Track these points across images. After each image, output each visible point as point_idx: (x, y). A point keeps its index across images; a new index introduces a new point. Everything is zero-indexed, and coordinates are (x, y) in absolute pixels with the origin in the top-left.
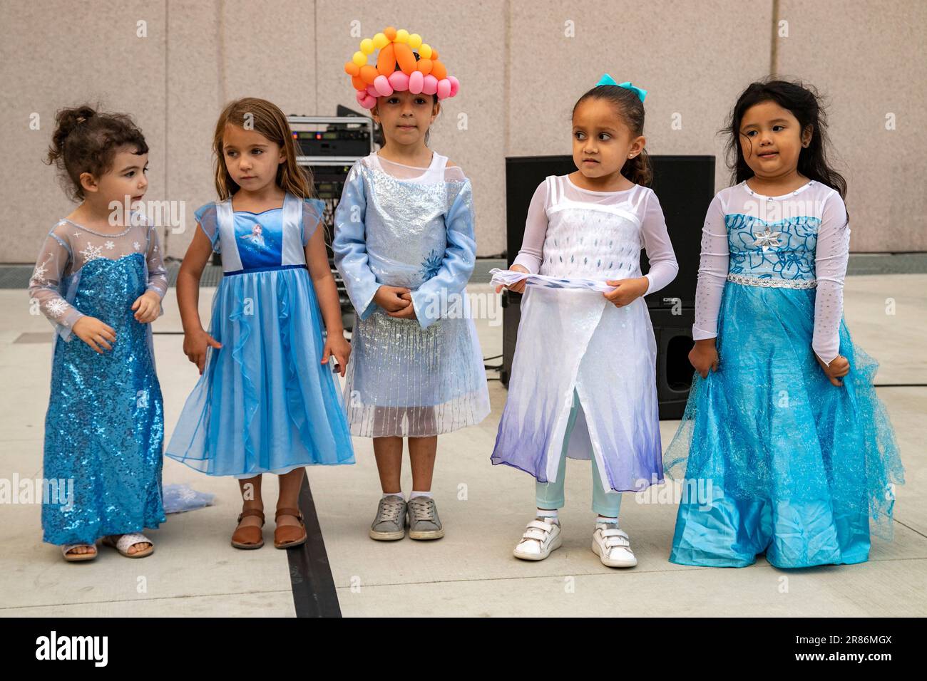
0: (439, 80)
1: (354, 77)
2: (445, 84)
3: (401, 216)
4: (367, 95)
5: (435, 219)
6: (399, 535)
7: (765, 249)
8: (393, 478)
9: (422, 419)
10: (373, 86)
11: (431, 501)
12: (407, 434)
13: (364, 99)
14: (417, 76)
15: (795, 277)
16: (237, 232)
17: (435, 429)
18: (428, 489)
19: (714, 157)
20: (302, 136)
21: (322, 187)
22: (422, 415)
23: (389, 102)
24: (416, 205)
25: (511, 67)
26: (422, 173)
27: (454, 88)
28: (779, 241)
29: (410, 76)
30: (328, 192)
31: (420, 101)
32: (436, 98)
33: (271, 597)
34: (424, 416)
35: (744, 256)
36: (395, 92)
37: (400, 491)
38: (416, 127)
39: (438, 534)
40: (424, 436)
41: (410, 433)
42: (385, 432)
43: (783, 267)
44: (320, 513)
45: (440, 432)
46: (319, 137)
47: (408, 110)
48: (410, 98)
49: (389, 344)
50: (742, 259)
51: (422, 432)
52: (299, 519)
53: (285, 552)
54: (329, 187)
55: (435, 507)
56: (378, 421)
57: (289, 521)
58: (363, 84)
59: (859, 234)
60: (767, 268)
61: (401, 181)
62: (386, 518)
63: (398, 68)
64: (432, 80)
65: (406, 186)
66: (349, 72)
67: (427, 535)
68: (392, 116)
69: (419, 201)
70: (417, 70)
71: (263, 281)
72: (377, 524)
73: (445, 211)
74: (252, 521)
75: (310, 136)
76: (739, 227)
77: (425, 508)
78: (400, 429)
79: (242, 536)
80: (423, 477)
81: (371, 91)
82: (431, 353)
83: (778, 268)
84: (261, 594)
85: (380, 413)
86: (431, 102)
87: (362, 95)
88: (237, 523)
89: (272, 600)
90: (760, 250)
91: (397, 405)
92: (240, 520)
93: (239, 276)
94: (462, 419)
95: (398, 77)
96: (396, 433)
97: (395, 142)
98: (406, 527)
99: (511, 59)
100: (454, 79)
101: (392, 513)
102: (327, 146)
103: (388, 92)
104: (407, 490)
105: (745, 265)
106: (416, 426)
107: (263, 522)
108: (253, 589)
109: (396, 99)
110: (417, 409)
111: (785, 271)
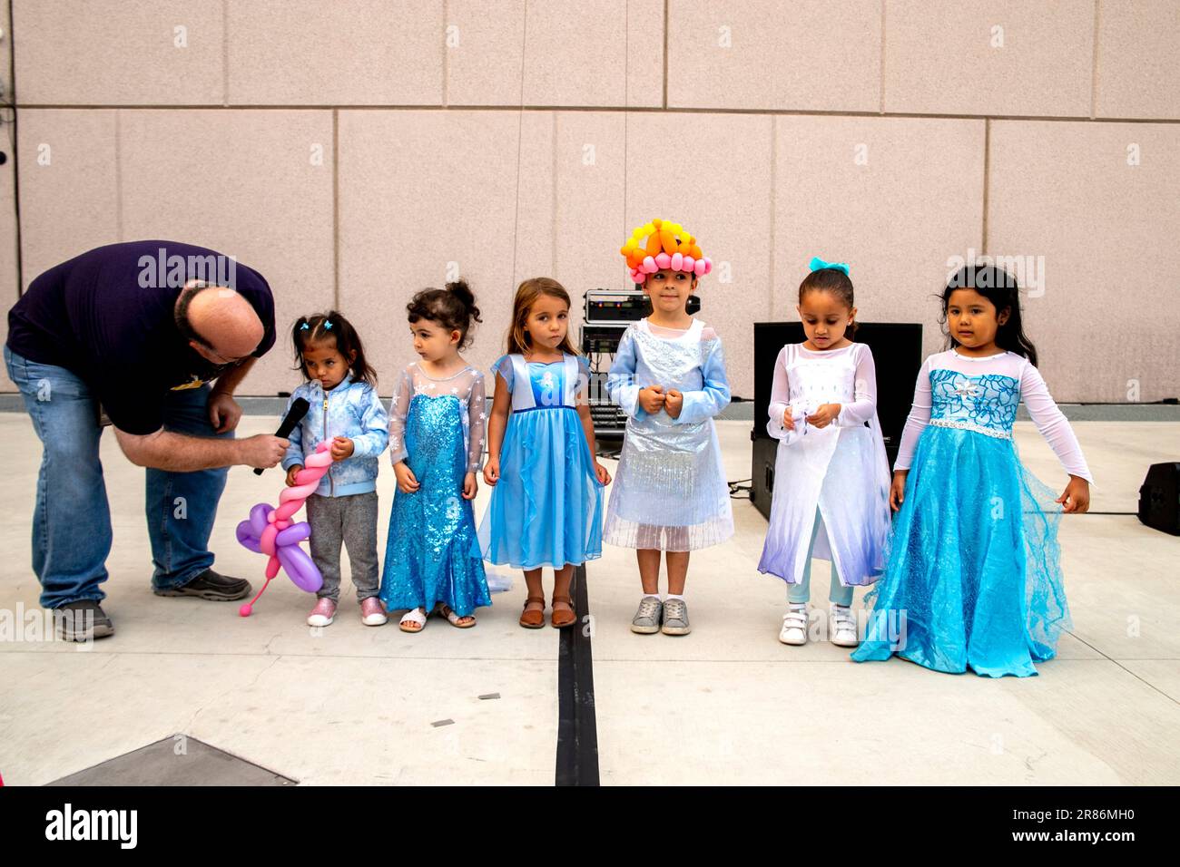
0: (696, 260)
1: (628, 258)
2: (701, 263)
3: (665, 368)
4: (638, 272)
5: (692, 371)
6: (655, 629)
7: (964, 397)
8: (651, 581)
9: (677, 538)
10: (642, 264)
11: (683, 603)
12: (665, 547)
13: (635, 276)
14: (678, 256)
15: (987, 425)
16: (532, 378)
17: (688, 545)
18: (681, 593)
19: (921, 325)
20: (606, 305)
21: (602, 344)
22: (678, 534)
23: (655, 277)
24: (676, 359)
25: (775, 254)
26: (681, 334)
27: (707, 267)
28: (976, 392)
29: (671, 256)
30: (607, 347)
31: (681, 276)
32: (694, 276)
33: (542, 664)
34: (679, 533)
35: (946, 404)
36: (660, 270)
37: (657, 593)
38: (677, 296)
39: (686, 630)
40: (679, 551)
41: (668, 547)
42: (647, 545)
43: (978, 415)
44: (591, 600)
45: (693, 547)
46: (618, 305)
47: (670, 284)
48: (672, 274)
49: (652, 475)
50: (943, 406)
51: (677, 547)
52: (571, 605)
53: (558, 631)
54: (607, 344)
55: (685, 608)
56: (641, 535)
57: (563, 606)
58: (635, 263)
59: (1055, 388)
60: (964, 414)
61: (665, 340)
62: (643, 615)
63: (663, 250)
64: (689, 260)
65: (669, 344)
66: (623, 253)
67: (675, 631)
68: (657, 287)
69: (679, 356)
70: (678, 252)
71: (553, 416)
72: (637, 619)
73: (701, 364)
74: (536, 607)
75: (611, 305)
76: (943, 380)
77: (676, 608)
78: (658, 544)
79: (528, 617)
80: (677, 583)
81: (640, 268)
82: (686, 483)
83: (974, 414)
84: (534, 662)
85: (643, 530)
86: (689, 278)
87: (634, 272)
88: (523, 608)
89: (542, 667)
90: (959, 399)
91: (657, 523)
92: (526, 605)
93: (532, 412)
94: (711, 538)
95: (662, 257)
96: (655, 547)
97: (661, 309)
98: (661, 622)
99: (776, 247)
100: (709, 260)
101: (650, 611)
102: (624, 313)
103: (654, 270)
104: (663, 593)
105: (947, 411)
106: (672, 543)
107: (544, 607)
108: (530, 657)
109: (661, 274)
110: (673, 528)
111: (978, 418)
